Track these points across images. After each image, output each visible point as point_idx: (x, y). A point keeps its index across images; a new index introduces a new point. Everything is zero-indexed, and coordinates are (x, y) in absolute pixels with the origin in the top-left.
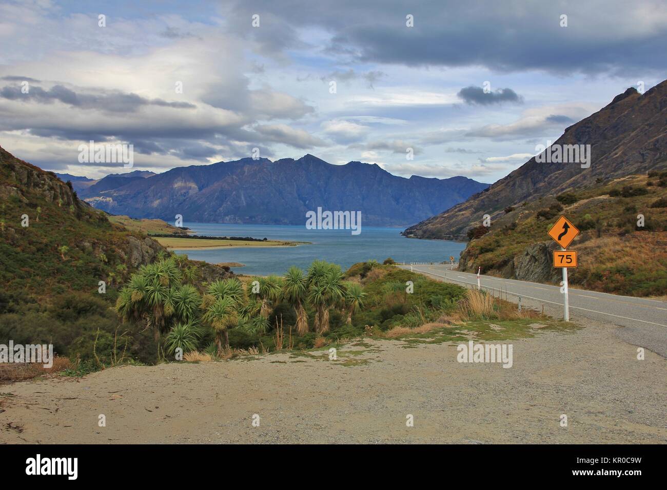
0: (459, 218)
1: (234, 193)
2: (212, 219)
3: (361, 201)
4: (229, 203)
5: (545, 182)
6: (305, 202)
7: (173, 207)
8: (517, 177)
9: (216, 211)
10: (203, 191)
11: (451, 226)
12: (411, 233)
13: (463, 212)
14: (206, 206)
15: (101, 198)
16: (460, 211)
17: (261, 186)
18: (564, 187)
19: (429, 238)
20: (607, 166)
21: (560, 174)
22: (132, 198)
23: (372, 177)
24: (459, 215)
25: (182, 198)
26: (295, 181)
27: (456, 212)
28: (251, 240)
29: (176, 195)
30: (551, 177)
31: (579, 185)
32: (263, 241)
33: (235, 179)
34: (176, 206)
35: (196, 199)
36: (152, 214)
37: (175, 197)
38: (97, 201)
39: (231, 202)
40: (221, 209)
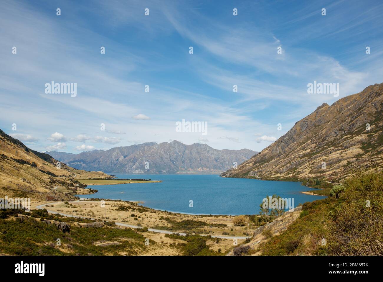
0: (248, 167)
1: (140, 159)
2: (130, 171)
3: (200, 161)
4: (138, 164)
5: (288, 148)
6: (173, 162)
7: (112, 166)
8: (274, 146)
9: (132, 168)
10: (126, 158)
11: (243, 171)
12: (224, 175)
13: (249, 164)
14: (127, 165)
15: (78, 163)
16: (247, 163)
17: (153, 155)
18: (298, 150)
19: (232, 177)
20: (319, 139)
21: (295, 144)
22: (92, 162)
23: (205, 150)
24: (247, 166)
25: (116, 162)
26: (169, 153)
27: (246, 164)
28: (142, 180)
29: (113, 161)
30: (291, 145)
31: (305, 148)
32: (148, 180)
33: (141, 152)
34: (113, 166)
35: (122, 162)
36: (102, 169)
37: (113, 162)
38: (76, 164)
39: (139, 163)
40: (134, 167)
